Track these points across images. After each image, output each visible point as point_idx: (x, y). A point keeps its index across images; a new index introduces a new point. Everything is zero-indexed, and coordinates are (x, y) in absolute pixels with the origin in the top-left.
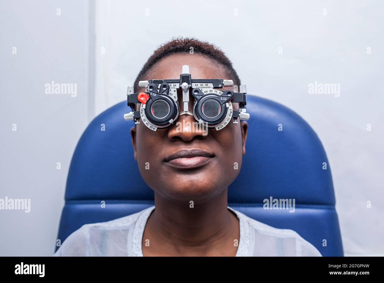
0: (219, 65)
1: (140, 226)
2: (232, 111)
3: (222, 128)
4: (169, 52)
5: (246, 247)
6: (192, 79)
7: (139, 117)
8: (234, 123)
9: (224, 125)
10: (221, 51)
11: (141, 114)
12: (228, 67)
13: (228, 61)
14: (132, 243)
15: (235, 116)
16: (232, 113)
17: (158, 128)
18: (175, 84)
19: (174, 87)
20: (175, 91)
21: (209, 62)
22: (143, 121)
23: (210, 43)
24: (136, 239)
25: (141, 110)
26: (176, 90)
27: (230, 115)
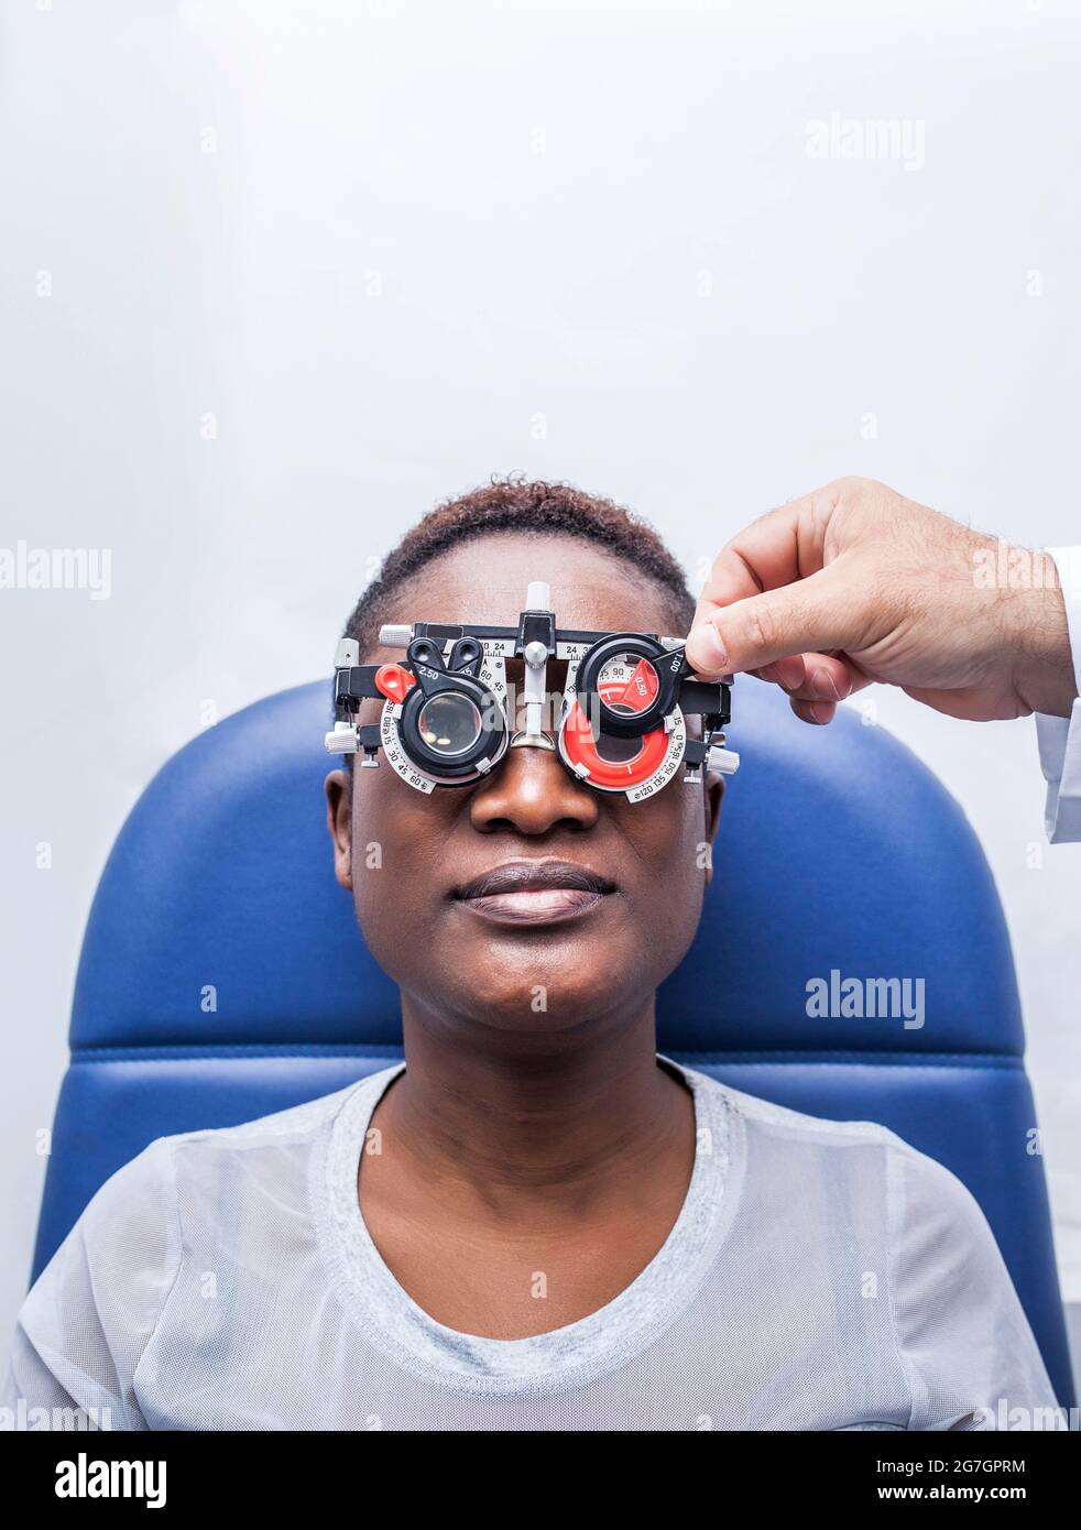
0: (644, 581)
1: (350, 1132)
2: (684, 741)
3: (647, 796)
4: (482, 525)
5: (716, 1179)
6: (557, 628)
7: (375, 744)
8: (686, 780)
9: (654, 786)
10: (653, 530)
11: (383, 736)
12: (675, 590)
13: (675, 563)
14: (326, 1187)
15: (693, 761)
16: (683, 749)
17: (438, 785)
18: (500, 642)
19: (497, 652)
20: (499, 665)
21: (614, 570)
22: (389, 758)
23: (618, 502)
24: (336, 1173)
25: (383, 722)
26: (503, 661)
27: (676, 756)
